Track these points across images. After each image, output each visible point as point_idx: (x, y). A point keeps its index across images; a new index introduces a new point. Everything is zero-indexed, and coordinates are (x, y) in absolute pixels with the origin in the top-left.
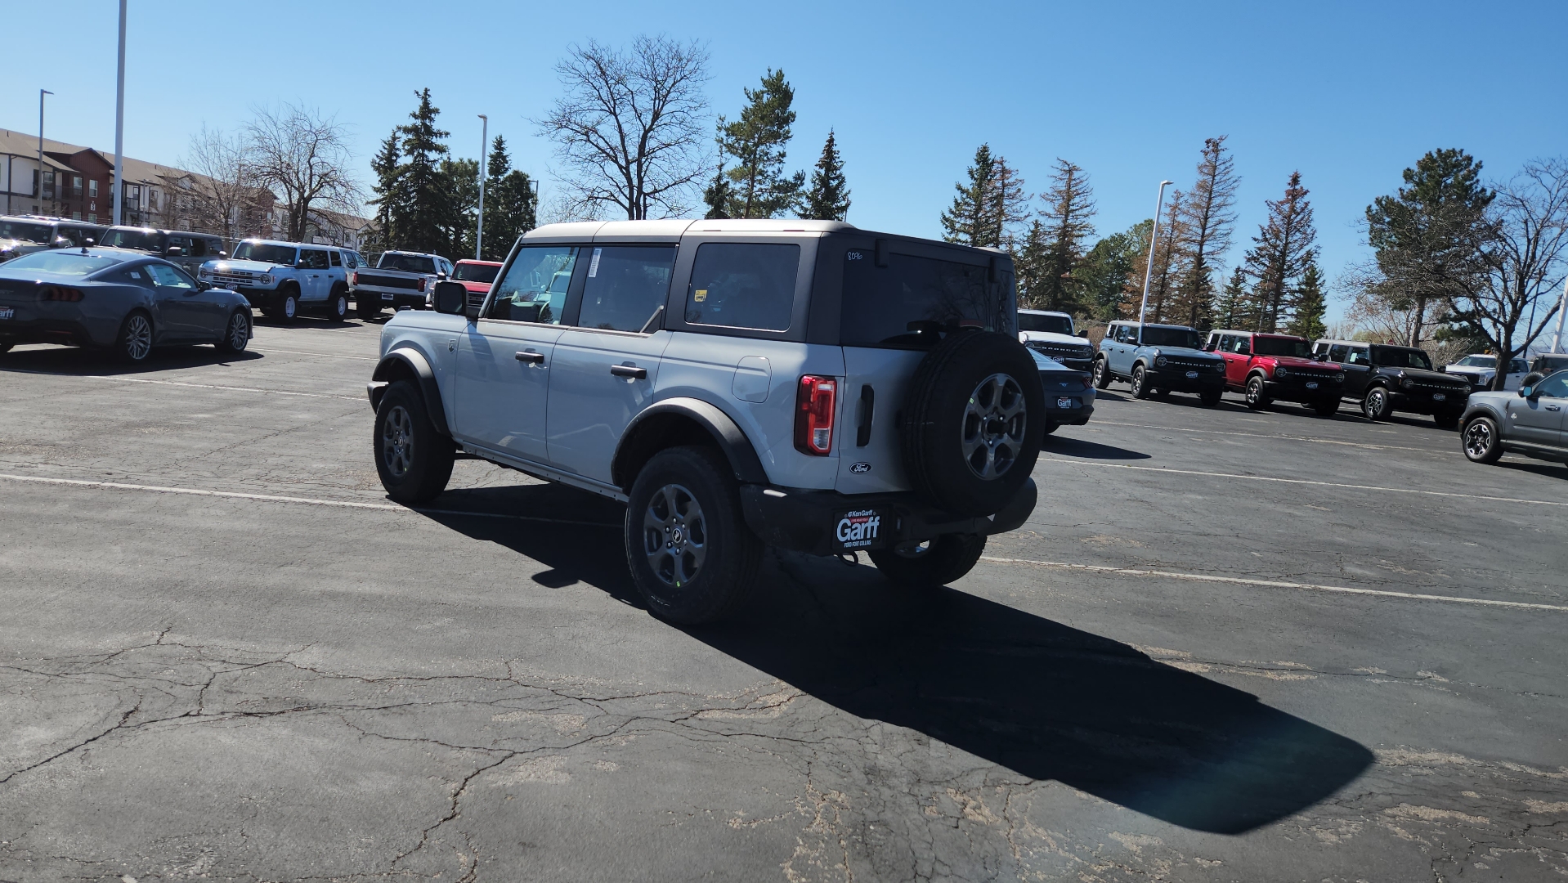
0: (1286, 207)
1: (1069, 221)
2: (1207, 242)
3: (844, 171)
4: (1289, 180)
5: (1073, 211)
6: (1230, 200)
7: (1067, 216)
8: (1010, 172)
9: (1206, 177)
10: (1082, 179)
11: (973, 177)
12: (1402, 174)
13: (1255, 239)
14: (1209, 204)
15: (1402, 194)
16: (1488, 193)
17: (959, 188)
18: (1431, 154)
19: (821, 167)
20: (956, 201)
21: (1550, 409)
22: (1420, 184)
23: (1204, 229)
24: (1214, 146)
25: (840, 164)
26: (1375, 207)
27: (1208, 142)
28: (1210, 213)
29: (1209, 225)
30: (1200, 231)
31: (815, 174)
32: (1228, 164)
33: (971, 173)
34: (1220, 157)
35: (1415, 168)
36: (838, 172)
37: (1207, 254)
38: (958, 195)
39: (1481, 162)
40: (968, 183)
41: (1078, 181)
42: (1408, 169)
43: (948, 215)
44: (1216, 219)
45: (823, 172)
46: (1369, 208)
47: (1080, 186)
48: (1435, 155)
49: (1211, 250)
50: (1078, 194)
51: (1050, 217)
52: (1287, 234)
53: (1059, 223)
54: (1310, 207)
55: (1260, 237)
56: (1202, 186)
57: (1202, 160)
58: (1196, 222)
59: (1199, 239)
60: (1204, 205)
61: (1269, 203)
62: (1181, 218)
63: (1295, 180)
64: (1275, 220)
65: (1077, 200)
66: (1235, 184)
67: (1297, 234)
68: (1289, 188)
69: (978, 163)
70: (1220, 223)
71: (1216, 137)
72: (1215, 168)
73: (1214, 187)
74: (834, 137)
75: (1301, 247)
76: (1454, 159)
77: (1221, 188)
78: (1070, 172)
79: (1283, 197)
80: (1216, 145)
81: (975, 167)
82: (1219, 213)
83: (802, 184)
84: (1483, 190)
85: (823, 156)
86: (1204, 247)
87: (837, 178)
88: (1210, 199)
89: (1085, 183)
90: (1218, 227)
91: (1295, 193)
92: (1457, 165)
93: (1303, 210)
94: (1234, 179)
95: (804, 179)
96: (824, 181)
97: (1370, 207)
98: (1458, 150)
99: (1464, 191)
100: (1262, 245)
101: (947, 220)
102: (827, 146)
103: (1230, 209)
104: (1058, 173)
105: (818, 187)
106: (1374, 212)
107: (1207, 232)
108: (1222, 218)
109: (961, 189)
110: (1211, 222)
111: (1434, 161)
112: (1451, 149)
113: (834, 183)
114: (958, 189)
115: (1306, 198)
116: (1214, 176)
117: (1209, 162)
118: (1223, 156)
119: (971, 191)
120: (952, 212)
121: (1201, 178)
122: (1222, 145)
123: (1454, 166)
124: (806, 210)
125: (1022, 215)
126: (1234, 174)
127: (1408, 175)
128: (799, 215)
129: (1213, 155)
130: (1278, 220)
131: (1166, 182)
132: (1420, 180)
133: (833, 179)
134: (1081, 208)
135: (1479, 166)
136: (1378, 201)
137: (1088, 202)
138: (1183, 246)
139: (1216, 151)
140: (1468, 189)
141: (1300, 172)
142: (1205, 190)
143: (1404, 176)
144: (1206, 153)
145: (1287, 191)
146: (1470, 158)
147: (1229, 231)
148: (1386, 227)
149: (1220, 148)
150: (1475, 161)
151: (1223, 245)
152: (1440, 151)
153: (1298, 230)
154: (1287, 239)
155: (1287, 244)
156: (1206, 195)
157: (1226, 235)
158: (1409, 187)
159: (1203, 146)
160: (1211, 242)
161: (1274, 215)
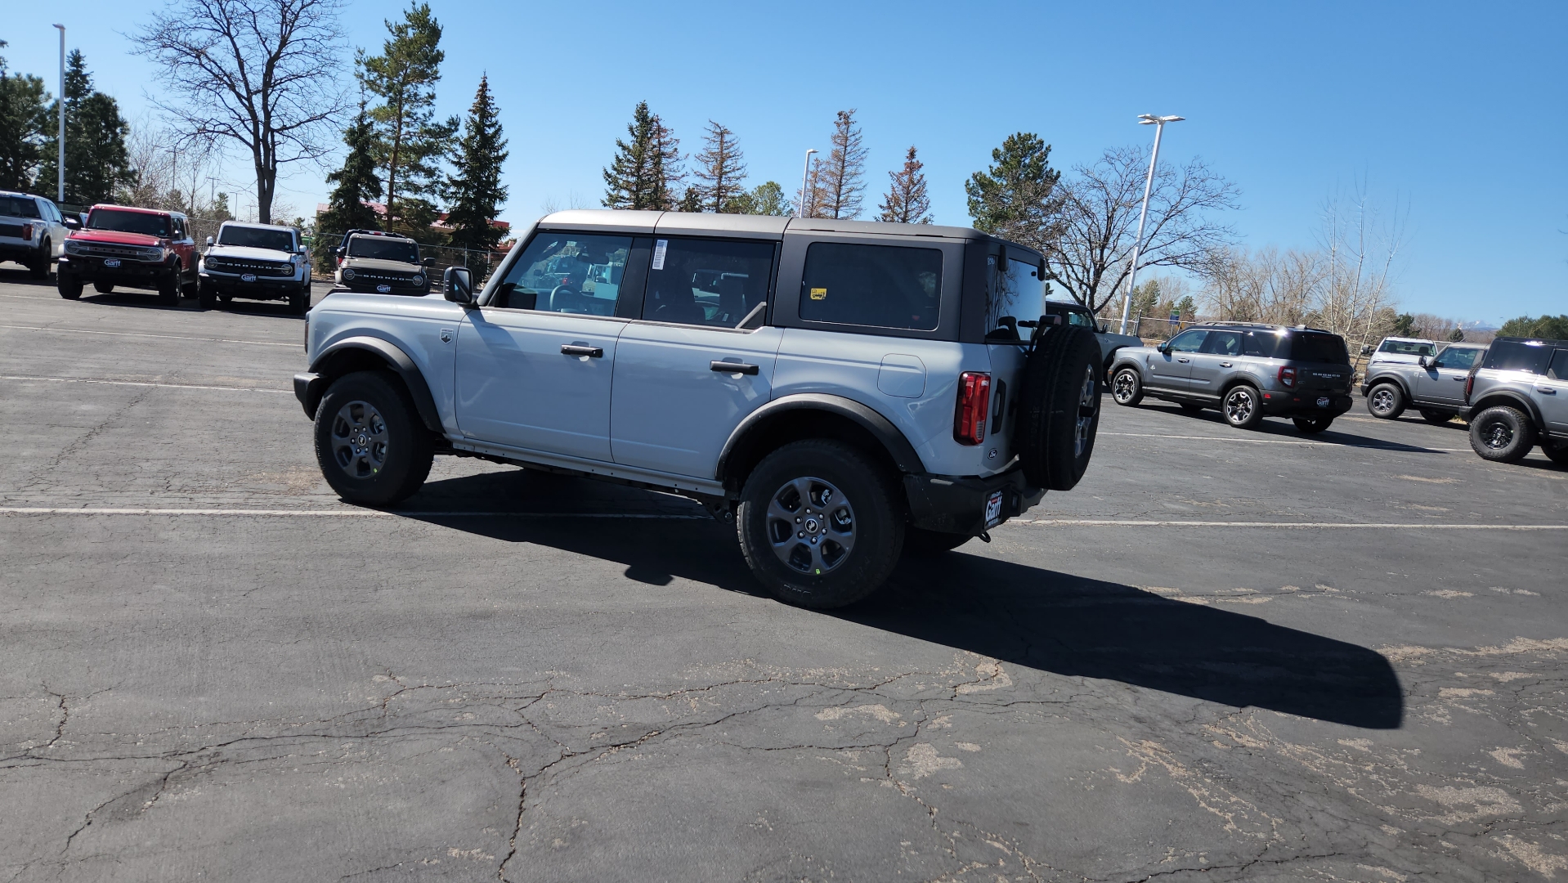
0: (906, 178)
1: (724, 183)
2: (842, 208)
3: (500, 118)
4: (907, 154)
5: (726, 173)
6: (861, 170)
7: (720, 178)
8: (665, 131)
9: (838, 148)
10: (733, 142)
11: (633, 134)
12: (991, 153)
13: (881, 207)
14: (842, 172)
15: (991, 171)
16: (1055, 173)
17: (620, 144)
18: (1013, 137)
19: (475, 113)
20: (617, 157)
21: (1181, 362)
22: (1004, 162)
23: (839, 196)
24: (845, 118)
25: (495, 111)
26: (972, 181)
27: (840, 114)
28: (843, 181)
29: (843, 192)
30: (835, 197)
31: (469, 120)
32: (857, 136)
33: (631, 129)
34: (850, 129)
35: (1002, 149)
36: (493, 119)
38: (620, 153)
39: (1049, 146)
40: (629, 140)
41: (729, 144)
42: (996, 150)
43: (610, 171)
44: (849, 186)
45: (477, 117)
46: (967, 183)
47: (732, 149)
48: (1016, 138)
49: (845, 215)
50: (730, 157)
51: (705, 178)
52: (907, 203)
53: (714, 183)
54: (924, 179)
55: (885, 205)
56: (836, 155)
57: (835, 130)
58: (831, 189)
59: (835, 204)
60: (839, 173)
61: (891, 174)
62: (820, 185)
63: (912, 154)
64: (896, 189)
65: (729, 162)
66: (864, 155)
67: (915, 203)
68: (907, 161)
69: (638, 120)
70: (851, 190)
71: (847, 111)
72: (847, 139)
73: (846, 157)
74: (487, 81)
75: (918, 215)
76: (1030, 142)
77: (852, 158)
78: (722, 134)
79: (902, 169)
80: (847, 117)
81: (635, 124)
82: (851, 181)
83: (457, 130)
84: (1052, 170)
85: (476, 101)
86: (840, 212)
87: (493, 125)
88: (843, 167)
89: (736, 146)
90: (850, 194)
91: (912, 167)
92: (1032, 148)
93: (919, 181)
94: (863, 150)
95: (458, 124)
96: (480, 129)
97: (968, 181)
98: (1033, 134)
99: (1038, 170)
100: (886, 212)
101: (610, 176)
102: (480, 91)
103: (860, 178)
104: (711, 136)
105: (473, 133)
106: (971, 186)
107: (841, 198)
108: (855, 186)
109: (623, 146)
110: (844, 189)
111: (1015, 143)
112: (1028, 133)
113: (491, 131)
114: (619, 146)
115: (921, 171)
116: (846, 147)
117: (842, 133)
118: (853, 128)
119: (631, 147)
120: (615, 169)
121: (835, 147)
122: (852, 118)
123: (1030, 148)
124: (460, 158)
125: (679, 175)
126: (863, 145)
127: (996, 155)
128: (453, 162)
129: (844, 126)
130: (899, 191)
131: (811, 150)
132: (1005, 159)
133: (489, 126)
134: (733, 170)
135: (1048, 149)
136: (975, 177)
137: (739, 165)
138: (822, 211)
139: (847, 123)
140: (1040, 169)
141: (916, 147)
142: (839, 159)
143: (993, 155)
144: (838, 125)
145: (905, 164)
146: (1042, 142)
147: (860, 198)
148: (980, 199)
149: (850, 121)
150: (1045, 145)
151: (855, 211)
152: (1019, 134)
153: (915, 199)
154: (906, 208)
155: (906, 212)
156: (840, 163)
157: (857, 202)
158: (997, 165)
159: (837, 118)
160: (845, 208)
161: (896, 185)
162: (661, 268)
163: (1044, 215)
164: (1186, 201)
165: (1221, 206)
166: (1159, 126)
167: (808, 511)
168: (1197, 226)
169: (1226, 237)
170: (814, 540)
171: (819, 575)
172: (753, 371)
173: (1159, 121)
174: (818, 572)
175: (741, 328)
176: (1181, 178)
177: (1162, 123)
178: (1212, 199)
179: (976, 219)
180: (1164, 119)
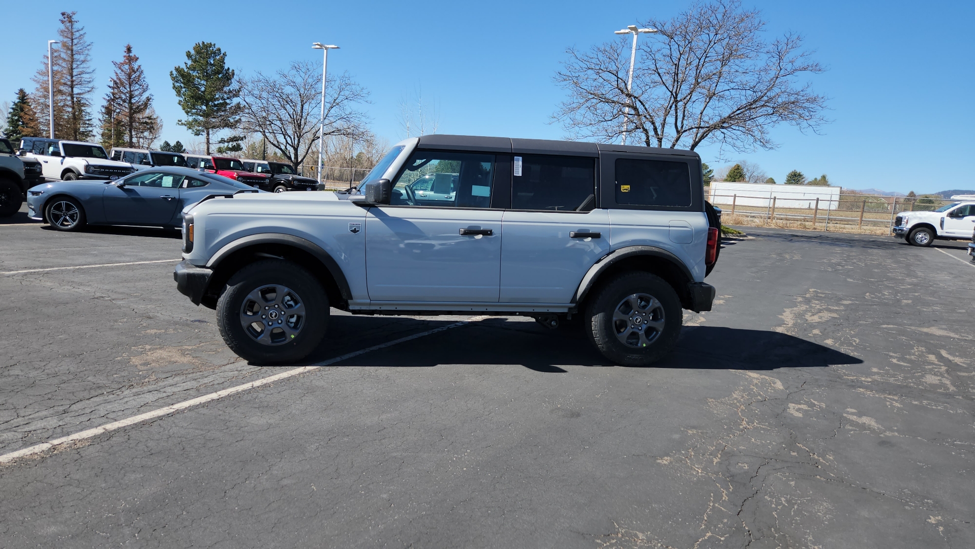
0: (127, 67)
2: (76, 86)
4: (125, 49)
6: (89, 58)
9: (65, 40)
12: (185, 54)
13: (109, 86)
14: (73, 59)
15: (187, 66)
16: (231, 71)
18: (199, 44)
22: (195, 61)
23: (72, 77)
24: (68, 18)
26: (175, 73)
27: (63, 14)
28: (74, 66)
29: (75, 73)
30: (69, 78)
32: (81, 32)
34: (74, 26)
35: (193, 52)
37: (77, 94)
39: (225, 53)
42: (189, 52)
44: (81, 70)
46: (171, 74)
48: (201, 45)
49: (80, 91)
52: (130, 85)
54: (142, 68)
55: (112, 84)
56: (64, 45)
57: (60, 26)
58: (66, 71)
59: (69, 83)
60: (69, 59)
61: (115, 64)
63: (129, 50)
64: (120, 74)
66: (88, 47)
67: (137, 85)
68: (125, 54)
70: (82, 73)
71: (69, 12)
72: (72, 34)
73: (74, 47)
75: (141, 94)
76: (211, 49)
77: (79, 48)
79: (122, 60)
80: (70, 17)
82: (81, 66)
84: (229, 69)
86: (74, 89)
88: (72, 55)
90: (82, 76)
91: (131, 59)
93: (137, 70)
94: (88, 43)
97: (172, 72)
98: (213, 44)
100: (115, 91)
103: (89, 64)
106: (175, 75)
107: (74, 79)
108: (84, 69)
111: (201, 48)
112: (209, 43)
115: (138, 63)
116: (72, 40)
117: (67, 28)
118: (76, 26)
121: (61, 38)
122: (75, 18)
123: (212, 53)
126: (87, 39)
127: (189, 55)
129: (68, 24)
130: (123, 77)
132: (195, 59)
135: (225, 55)
136: (176, 69)
138: (62, 88)
139: (70, 22)
140: (222, 67)
141: (131, 45)
142: (68, 49)
143: (187, 55)
144: (63, 22)
145: (125, 57)
146: (219, 50)
147: (91, 80)
148: (182, 85)
149: (72, 20)
150: (222, 52)
151: (89, 89)
152: (203, 43)
153: (137, 83)
154: (130, 89)
155: (131, 91)
156: (69, 52)
157: (89, 82)
158: (190, 62)
159: (61, 17)
160: (79, 86)
161: (119, 71)
162: (520, 174)
163: (228, 98)
164: (341, 98)
165: (359, 101)
166: (325, 51)
167: (637, 312)
168: (347, 112)
169: (363, 119)
170: (640, 328)
171: (645, 347)
172: (596, 236)
173: (325, 47)
174: (644, 345)
175: (580, 210)
176: (338, 82)
177: (326, 49)
178: (355, 96)
179: (181, 99)
180: (328, 46)
